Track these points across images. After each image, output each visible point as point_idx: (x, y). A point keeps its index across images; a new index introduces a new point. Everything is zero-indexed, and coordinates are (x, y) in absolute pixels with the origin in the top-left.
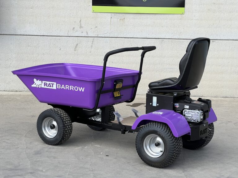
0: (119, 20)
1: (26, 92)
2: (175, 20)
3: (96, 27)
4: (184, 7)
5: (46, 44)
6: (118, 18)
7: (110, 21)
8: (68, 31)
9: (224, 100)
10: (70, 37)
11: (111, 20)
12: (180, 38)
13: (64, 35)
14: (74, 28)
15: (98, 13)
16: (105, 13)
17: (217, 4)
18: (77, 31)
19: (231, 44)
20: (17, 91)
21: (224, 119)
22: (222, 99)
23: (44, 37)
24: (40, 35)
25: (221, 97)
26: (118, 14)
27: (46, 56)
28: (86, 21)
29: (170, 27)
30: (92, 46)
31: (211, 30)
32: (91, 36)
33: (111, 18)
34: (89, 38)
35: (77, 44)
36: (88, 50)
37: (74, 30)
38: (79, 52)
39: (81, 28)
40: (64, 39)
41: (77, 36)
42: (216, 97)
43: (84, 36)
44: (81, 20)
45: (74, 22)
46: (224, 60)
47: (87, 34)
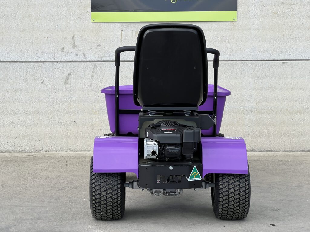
0: (134, 33)
2: (222, 30)
3: (99, 45)
4: (236, 10)
5: (19, 74)
6: (133, 30)
7: (120, 36)
8: (55, 53)
9: (305, 155)
10: (57, 62)
11: (122, 34)
12: (231, 59)
13: (48, 60)
14: (63, 48)
15: (101, 23)
16: (112, 24)
17: (288, 4)
18: (68, 53)
22: (302, 154)
23: (15, 63)
24: (9, 60)
25: (300, 151)
26: (132, 25)
27: (19, 93)
28: (82, 36)
29: (216, 41)
30: (92, 76)
31: (279, 45)
32: (90, 60)
33: (122, 30)
34: (87, 63)
35: (69, 74)
36: (86, 83)
37: (64, 51)
38: (73, 86)
39: (75, 48)
40: (48, 66)
41: (69, 60)
42: (293, 151)
43: (80, 60)
44: (74, 36)
45: (64, 39)
46: (303, 91)
47: (85, 57)
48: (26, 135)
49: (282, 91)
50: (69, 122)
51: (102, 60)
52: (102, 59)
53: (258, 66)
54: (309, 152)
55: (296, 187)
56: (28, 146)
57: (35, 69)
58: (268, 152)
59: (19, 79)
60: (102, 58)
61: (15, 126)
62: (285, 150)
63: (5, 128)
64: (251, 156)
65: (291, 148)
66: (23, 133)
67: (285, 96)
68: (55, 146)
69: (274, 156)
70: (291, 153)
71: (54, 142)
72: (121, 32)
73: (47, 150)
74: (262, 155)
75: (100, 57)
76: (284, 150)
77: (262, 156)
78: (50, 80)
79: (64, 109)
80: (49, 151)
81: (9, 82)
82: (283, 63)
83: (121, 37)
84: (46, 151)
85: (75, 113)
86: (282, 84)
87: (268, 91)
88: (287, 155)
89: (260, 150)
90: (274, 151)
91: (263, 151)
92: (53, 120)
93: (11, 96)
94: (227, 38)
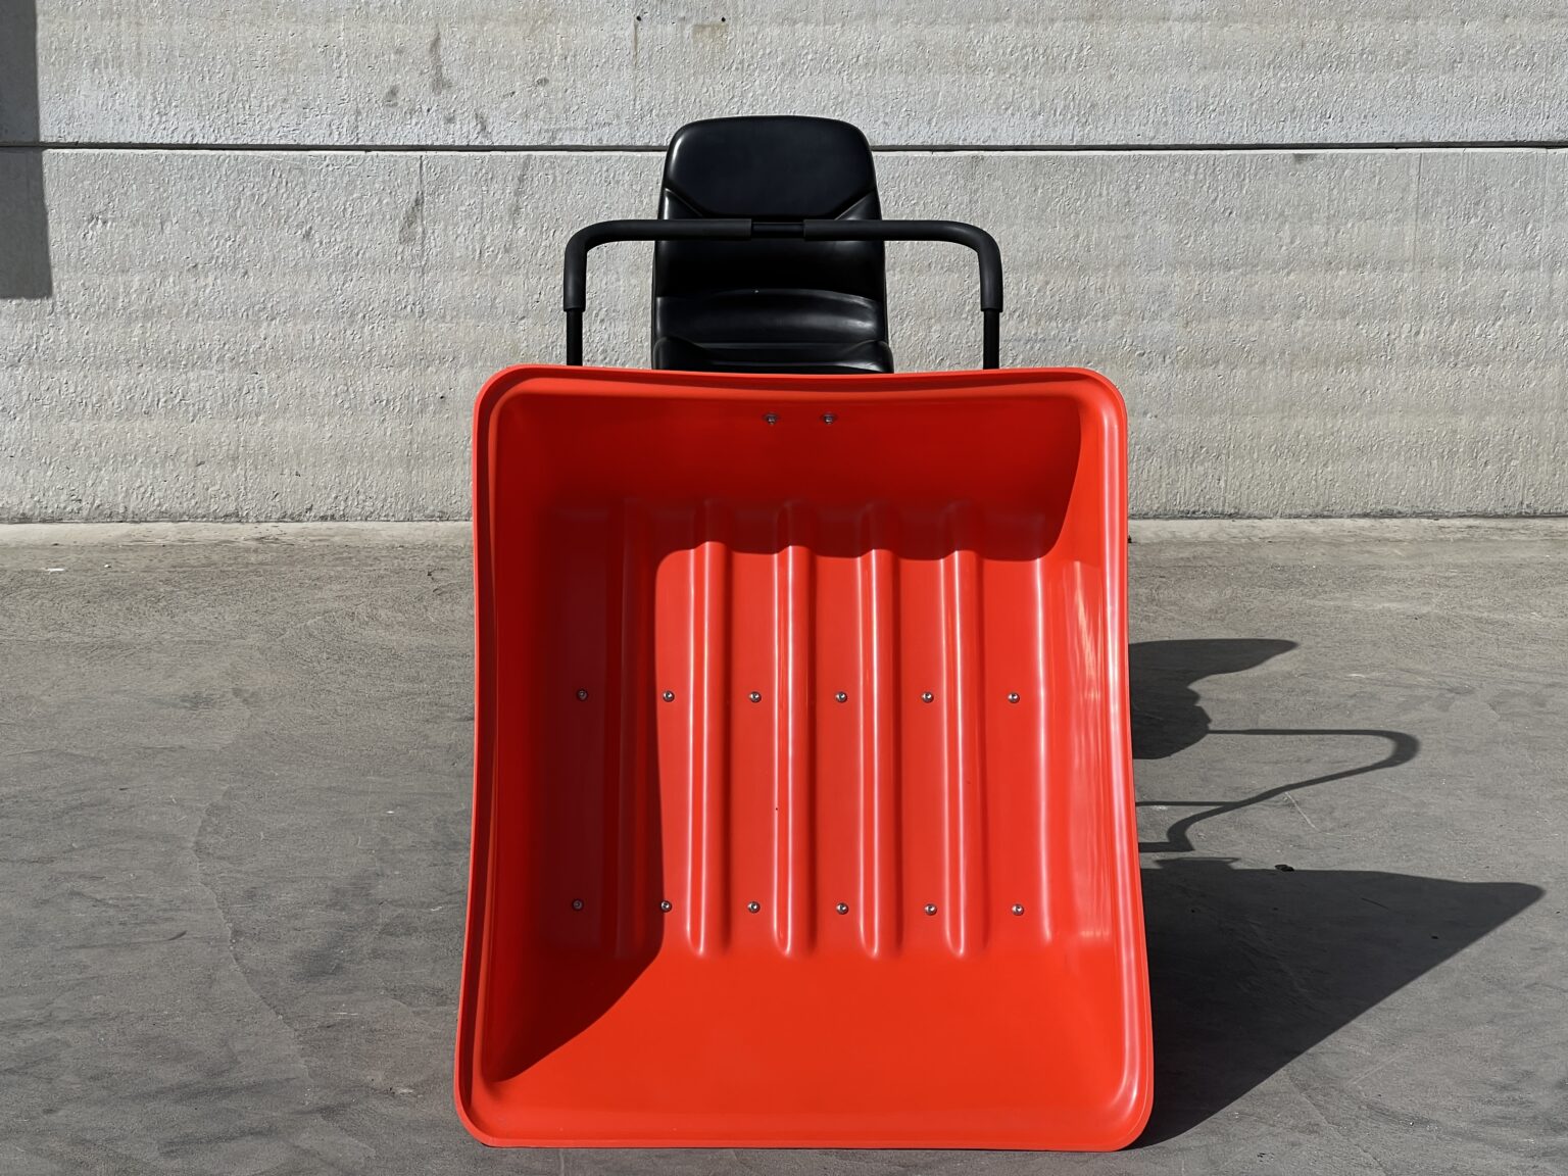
0: (688, 30)
1: (87, 520)
2: (1052, 21)
3: (544, 82)
5: (208, 201)
6: (683, 18)
7: (629, 44)
8: (358, 112)
9: (1375, 534)
10: (367, 149)
11: (640, 35)
12: (1086, 143)
13: (328, 142)
14: (393, 92)
18: (412, 112)
19: (1413, 172)
20: (25, 519)
21: (1419, 673)
22: (1363, 529)
23: (194, 152)
24: (167, 141)
25: (1352, 516)
27: (210, 280)
28: (472, 42)
29: (1025, 68)
30: (516, 211)
31: (1283, 85)
32: (507, 143)
33: (639, 18)
34: (493, 153)
35: (417, 201)
36: (488, 240)
37: (396, 105)
38: (434, 251)
39: (444, 92)
40: (330, 168)
41: (416, 143)
42: (1324, 517)
43: (465, 143)
44: (437, 40)
45: (396, 53)
46: (1373, 275)
47: (484, 129)
48: (241, 449)
49: (1288, 274)
50: (416, 400)
51: (557, 143)
52: (554, 139)
53: (1193, 167)
54: (1387, 520)
55: (1351, 697)
56: (250, 495)
57: (276, 181)
58: (1226, 522)
59: (207, 221)
60: (554, 133)
61: (194, 416)
62: (1293, 512)
63: (155, 422)
64: (1161, 543)
65: (1318, 504)
66: (227, 442)
67: (1300, 295)
68: (361, 497)
69: (1252, 545)
70: (1317, 527)
71: (358, 480)
72: (636, 27)
73: (329, 513)
74: (1204, 536)
75: (547, 131)
76: (1288, 511)
77: (1204, 543)
78: (338, 223)
79: (398, 346)
80: (337, 516)
81: (167, 232)
82: (1299, 158)
83: (636, 47)
84: (324, 518)
85: (442, 360)
86: (1292, 242)
87: (1232, 272)
88: (1306, 540)
89: (1194, 512)
90: (1249, 517)
91: (1205, 516)
92: (351, 389)
93: (177, 288)
94: (1071, 55)
